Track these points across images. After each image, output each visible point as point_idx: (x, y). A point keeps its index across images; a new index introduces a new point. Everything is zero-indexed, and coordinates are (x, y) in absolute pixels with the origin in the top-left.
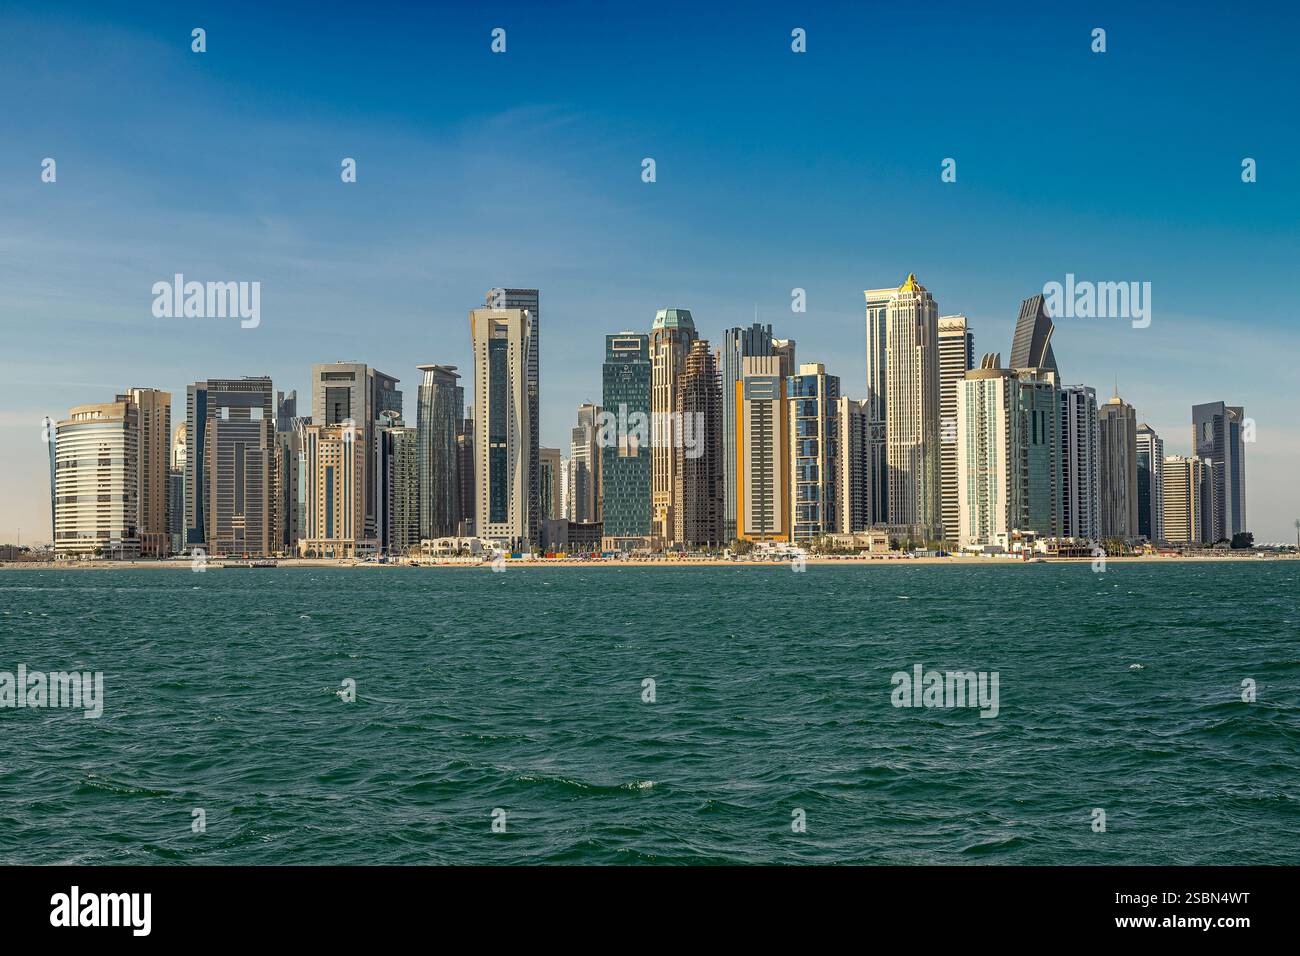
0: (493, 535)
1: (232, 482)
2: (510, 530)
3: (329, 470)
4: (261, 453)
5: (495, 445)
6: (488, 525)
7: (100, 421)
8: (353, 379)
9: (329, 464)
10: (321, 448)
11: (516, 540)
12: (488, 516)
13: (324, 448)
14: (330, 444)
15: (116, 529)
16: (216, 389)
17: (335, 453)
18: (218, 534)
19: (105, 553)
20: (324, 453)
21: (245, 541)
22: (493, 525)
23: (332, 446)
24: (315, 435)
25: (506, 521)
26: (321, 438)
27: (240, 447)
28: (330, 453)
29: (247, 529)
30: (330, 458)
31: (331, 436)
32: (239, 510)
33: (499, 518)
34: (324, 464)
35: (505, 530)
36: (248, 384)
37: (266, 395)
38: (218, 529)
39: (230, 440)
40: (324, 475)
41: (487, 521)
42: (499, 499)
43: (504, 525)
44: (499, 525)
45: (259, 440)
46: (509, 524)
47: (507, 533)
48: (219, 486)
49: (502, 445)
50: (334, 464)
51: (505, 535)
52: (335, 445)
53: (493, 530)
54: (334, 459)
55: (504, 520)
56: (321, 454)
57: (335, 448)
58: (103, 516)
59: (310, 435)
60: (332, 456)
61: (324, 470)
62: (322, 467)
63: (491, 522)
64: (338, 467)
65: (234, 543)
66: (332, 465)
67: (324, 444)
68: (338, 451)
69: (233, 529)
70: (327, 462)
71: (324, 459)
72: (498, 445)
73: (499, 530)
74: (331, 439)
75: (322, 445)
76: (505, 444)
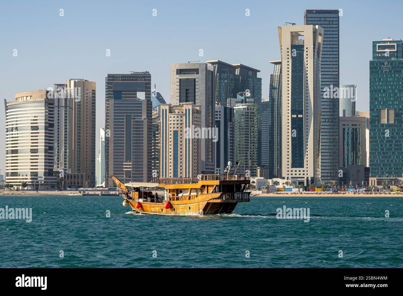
0: (294, 176)
1: (124, 140)
2: (305, 173)
3: (176, 133)
4: (143, 122)
5: (295, 116)
6: (290, 169)
7: (34, 102)
8: (198, 73)
9: (176, 129)
10: (170, 119)
11: (310, 179)
12: (290, 163)
13: (172, 119)
14: (176, 116)
15: (41, 171)
16: (113, 80)
17: (179, 122)
18: (114, 174)
20: (172, 122)
21: (131, 179)
22: (294, 169)
23: (178, 117)
24: (166, 110)
25: (303, 167)
26: (171, 112)
27: (128, 118)
28: (176, 122)
29: (133, 171)
30: (176, 126)
31: (177, 111)
32: (128, 159)
33: (298, 165)
34: (172, 129)
35: (302, 173)
36: (134, 77)
38: (114, 171)
39: (122, 113)
40: (172, 136)
41: (290, 166)
42: (298, 152)
43: (301, 169)
44: (298, 169)
45: (141, 113)
46: (305, 169)
47: (304, 174)
48: (114, 143)
49: (300, 116)
50: (179, 129)
51: (302, 176)
52: (179, 117)
53: (294, 173)
54: (179, 126)
55: (301, 165)
56: (170, 122)
57: (179, 119)
59: (163, 110)
60: (178, 124)
61: (172, 133)
62: (171, 131)
63: (292, 167)
64: (181, 131)
65: (124, 180)
66: (178, 129)
67: (172, 116)
68: (181, 121)
69: (123, 171)
70: (174, 128)
71: (172, 126)
72: (297, 116)
73: (298, 173)
74: (177, 113)
75: (171, 117)
76: (302, 115)
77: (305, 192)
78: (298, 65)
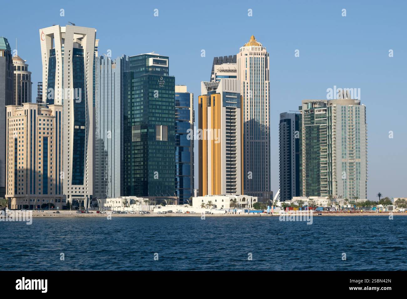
0: (74, 194)
3: (45, 139)
5: (77, 127)
6: (70, 186)
9: (46, 135)
10: (40, 122)
12: (71, 179)
13: (42, 122)
14: (46, 119)
17: (50, 127)
20: (42, 126)
22: (74, 186)
24: (35, 111)
25: (83, 184)
28: (46, 127)
30: (46, 131)
33: (78, 181)
34: (42, 135)
35: (81, 190)
40: (41, 144)
41: (70, 183)
42: (78, 167)
43: (81, 186)
44: (78, 186)
46: (84, 186)
47: (83, 192)
49: (82, 127)
51: (81, 194)
52: (49, 120)
53: (74, 190)
54: (49, 131)
56: (39, 126)
57: (50, 123)
59: (31, 110)
60: (48, 129)
61: (42, 139)
62: (40, 137)
63: (73, 184)
64: (51, 138)
66: (48, 135)
67: (42, 119)
68: (52, 125)
70: (44, 133)
71: (42, 131)
72: (80, 127)
73: (78, 190)
74: (44, 115)
75: (40, 120)
76: (84, 127)
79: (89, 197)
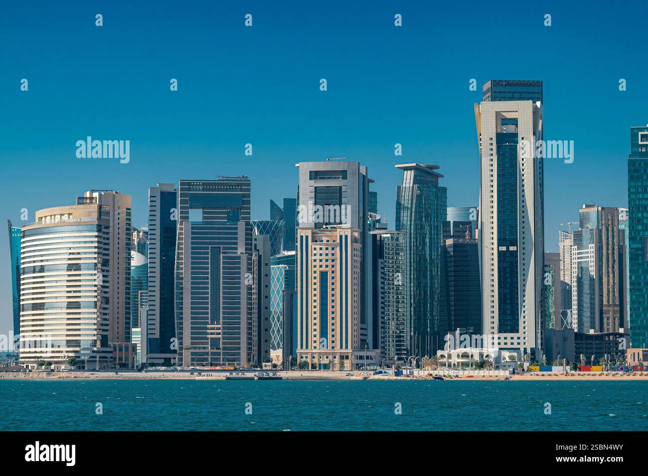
0: (503, 346)
1: (207, 288)
2: (522, 341)
3: (324, 275)
4: (239, 258)
5: (504, 249)
7: (71, 224)
8: (345, 178)
9: (324, 269)
10: (315, 252)
12: (496, 325)
13: (318, 252)
14: (324, 247)
16: (189, 189)
17: (330, 257)
18: (192, 343)
19: (77, 363)
20: (318, 257)
21: (221, 351)
22: (503, 335)
23: (327, 249)
24: (307, 237)
25: (517, 331)
26: (314, 240)
28: (324, 257)
29: (224, 338)
30: (324, 263)
31: (325, 239)
32: (215, 319)
33: (509, 328)
34: (318, 269)
35: (515, 341)
36: (224, 185)
37: (243, 196)
38: (192, 338)
39: (205, 243)
40: (317, 281)
41: (496, 330)
42: (509, 307)
43: (515, 335)
44: (509, 335)
45: (236, 243)
46: (520, 334)
47: (519, 344)
48: (192, 293)
49: (512, 248)
50: (329, 269)
51: (515, 346)
52: (330, 248)
53: (502, 341)
54: (330, 263)
55: (514, 329)
56: (314, 258)
57: (330, 251)
58: (73, 324)
59: (302, 237)
60: (327, 260)
61: (317, 275)
62: (315, 272)
63: (500, 331)
64: (333, 272)
65: (210, 353)
66: (327, 269)
67: (318, 247)
68: (333, 255)
69: (208, 339)
70: (321, 266)
71: (318, 263)
72: (508, 248)
73: (509, 341)
74: (325, 242)
75: (315, 249)
76: (516, 247)
77: (573, 372)
78: (507, 165)
79: (529, 351)
